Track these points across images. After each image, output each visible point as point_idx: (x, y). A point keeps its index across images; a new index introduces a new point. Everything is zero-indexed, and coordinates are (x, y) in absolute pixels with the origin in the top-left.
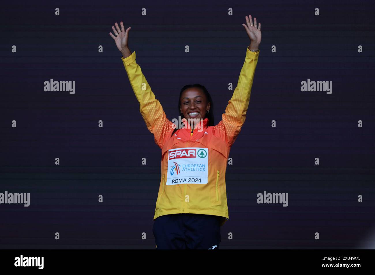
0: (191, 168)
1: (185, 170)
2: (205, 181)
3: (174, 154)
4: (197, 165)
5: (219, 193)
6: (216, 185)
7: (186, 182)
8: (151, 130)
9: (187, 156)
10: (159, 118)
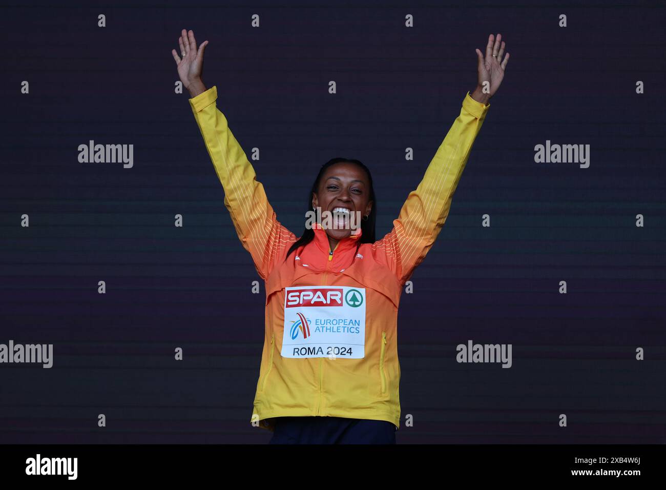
0: (332, 326)
1: (321, 330)
2: (359, 354)
3: (299, 296)
4: (344, 321)
5: (386, 377)
6: (379, 360)
7: (323, 354)
8: (245, 242)
9: (325, 302)
10: (259, 219)
